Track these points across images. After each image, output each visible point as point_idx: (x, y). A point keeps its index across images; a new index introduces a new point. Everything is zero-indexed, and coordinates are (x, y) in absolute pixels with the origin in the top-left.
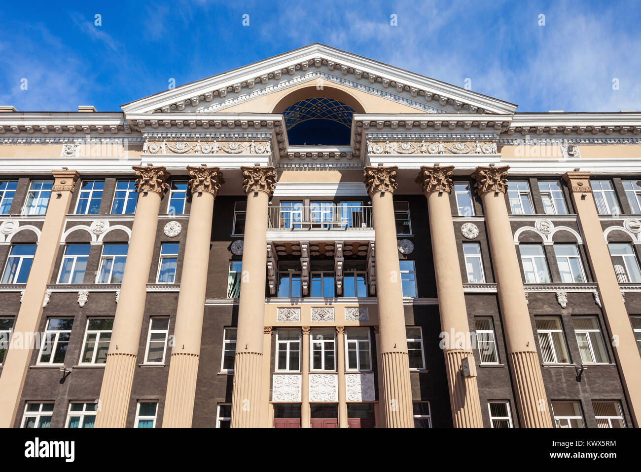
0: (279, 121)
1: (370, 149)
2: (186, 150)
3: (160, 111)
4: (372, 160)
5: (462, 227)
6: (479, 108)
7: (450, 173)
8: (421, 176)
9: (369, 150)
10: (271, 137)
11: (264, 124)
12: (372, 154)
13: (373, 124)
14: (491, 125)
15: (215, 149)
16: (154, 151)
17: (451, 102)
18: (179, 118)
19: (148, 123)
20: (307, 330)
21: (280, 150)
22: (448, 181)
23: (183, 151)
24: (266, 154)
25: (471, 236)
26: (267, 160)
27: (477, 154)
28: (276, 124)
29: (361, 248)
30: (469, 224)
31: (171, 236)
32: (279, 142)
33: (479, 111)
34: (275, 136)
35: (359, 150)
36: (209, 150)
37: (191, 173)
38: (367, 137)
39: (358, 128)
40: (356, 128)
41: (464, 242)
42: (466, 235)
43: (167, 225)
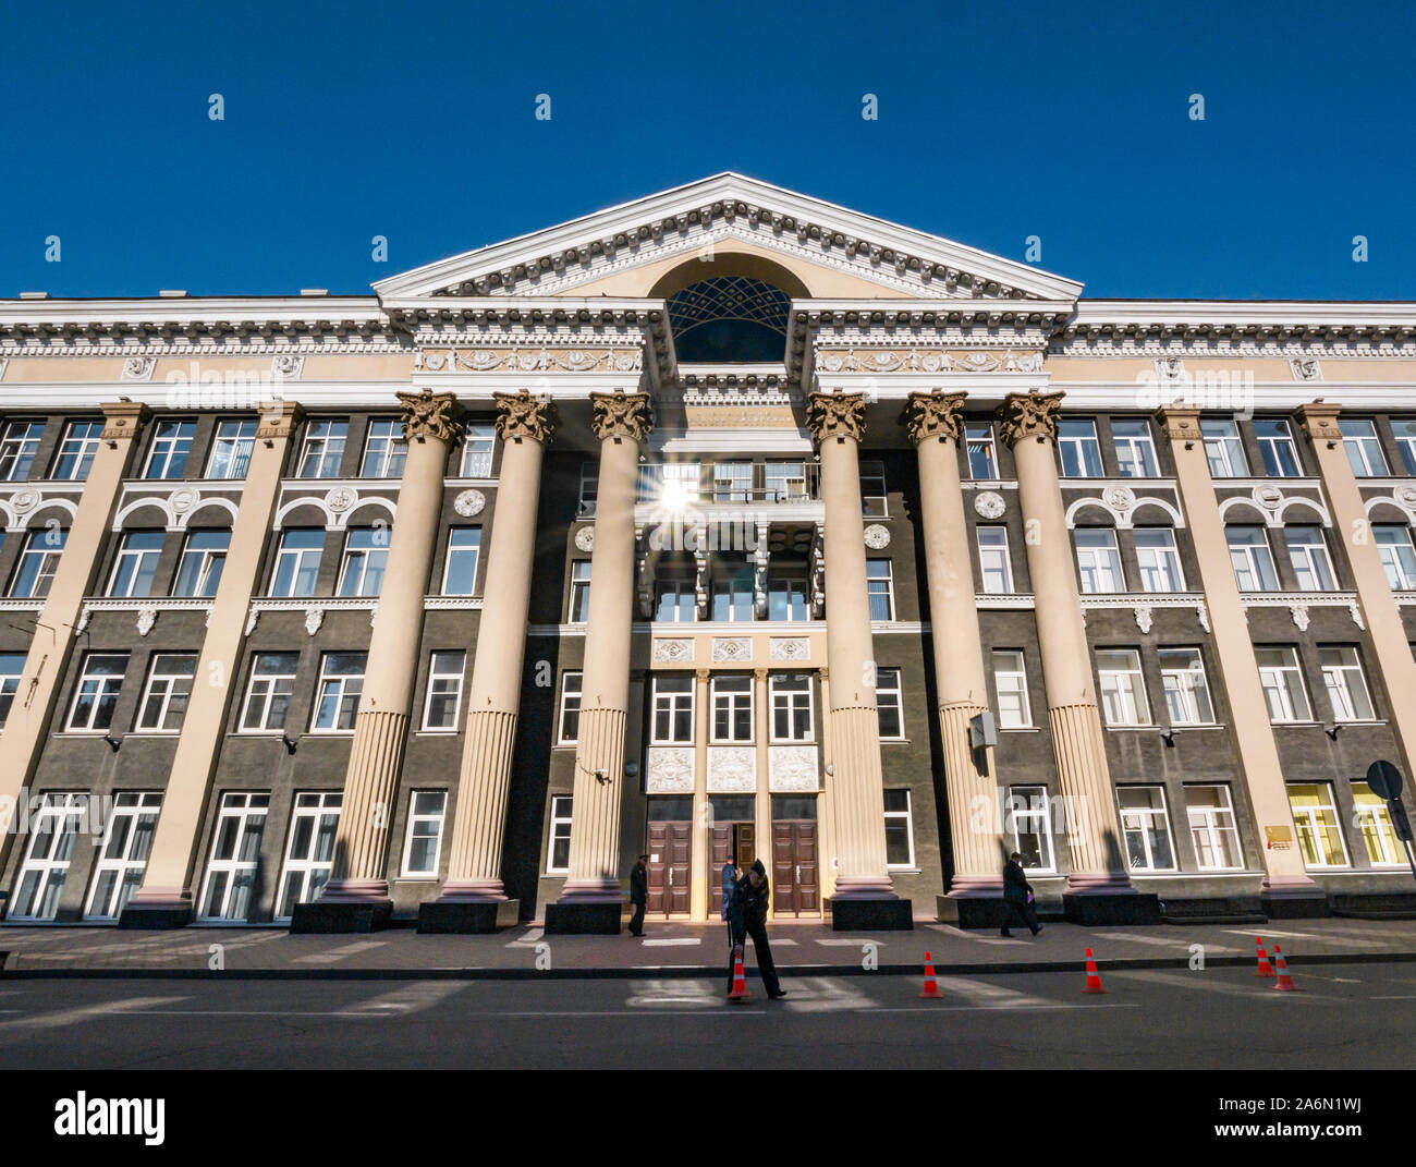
0: (657, 312)
1: (819, 363)
2: (492, 364)
3: (444, 292)
4: (822, 382)
5: (978, 498)
6: (1015, 290)
7: (960, 404)
8: (907, 412)
9: (817, 366)
10: (644, 342)
11: (630, 319)
12: (822, 372)
13: (827, 319)
14: (1034, 321)
15: (544, 363)
16: (435, 367)
17: (966, 278)
18: (477, 305)
19: (421, 317)
20: (706, 675)
21: (662, 369)
22: (955, 418)
23: (486, 366)
24: (634, 372)
25: (992, 514)
26: (636, 382)
27: (1008, 373)
28: (652, 319)
29: (800, 538)
30: (989, 493)
31: (468, 515)
32: (659, 355)
33: (1015, 294)
34: (651, 340)
35: (799, 370)
36: (533, 365)
37: (501, 404)
38: (815, 343)
39: (800, 325)
40: (796, 326)
41: (979, 524)
42: (983, 515)
43: (461, 496)
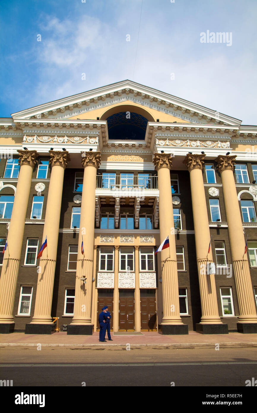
0: (104, 125)
1: (157, 143)
2: (49, 141)
3: (34, 117)
4: (158, 149)
5: (209, 189)
6: (220, 121)
7: (203, 158)
8: (187, 160)
10: (99, 134)
11: (95, 126)
12: (158, 146)
13: (160, 128)
14: (227, 131)
15: (66, 140)
16: (30, 141)
17: (204, 117)
18: (45, 122)
19: (26, 125)
20: (118, 248)
21: (103, 142)
22: (202, 163)
23: (47, 141)
24: (95, 144)
25: (214, 195)
26: (96, 147)
27: (219, 148)
28: (102, 126)
29: (150, 201)
30: (213, 188)
31: (39, 191)
32: (103, 137)
33: (220, 123)
34: (101, 133)
35: (150, 143)
36: (62, 141)
37: (51, 154)
38: (156, 136)
39: (151, 130)
40: (150, 130)
41: (210, 198)
42: (211, 195)
43: (37, 185)
